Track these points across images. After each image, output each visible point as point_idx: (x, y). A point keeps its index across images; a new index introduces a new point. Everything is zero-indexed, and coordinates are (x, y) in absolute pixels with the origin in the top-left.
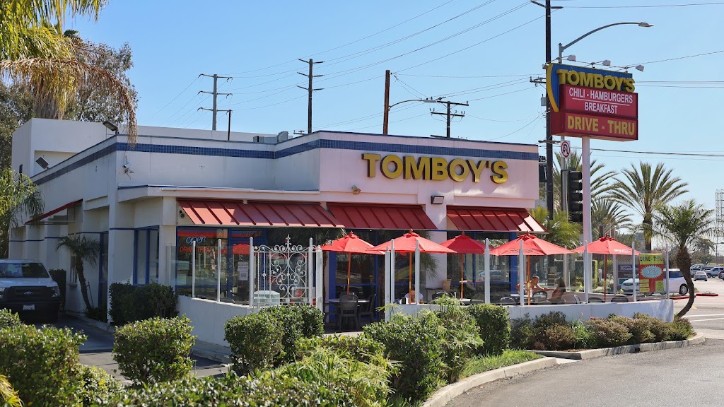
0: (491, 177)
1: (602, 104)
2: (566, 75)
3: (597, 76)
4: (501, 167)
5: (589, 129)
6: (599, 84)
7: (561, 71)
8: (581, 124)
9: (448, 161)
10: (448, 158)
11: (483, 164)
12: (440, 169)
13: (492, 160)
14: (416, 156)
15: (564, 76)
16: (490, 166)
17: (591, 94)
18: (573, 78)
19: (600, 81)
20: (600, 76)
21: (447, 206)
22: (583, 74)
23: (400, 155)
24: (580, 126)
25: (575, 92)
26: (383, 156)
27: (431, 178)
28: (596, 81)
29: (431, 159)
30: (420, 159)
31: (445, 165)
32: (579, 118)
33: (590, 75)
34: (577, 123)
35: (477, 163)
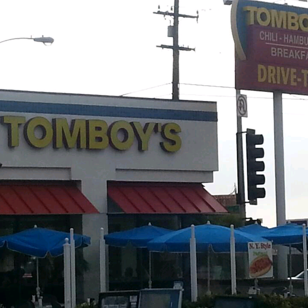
0: (161, 144)
1: (298, 49)
2: (255, 13)
3: (291, 14)
4: (173, 131)
5: (285, 83)
6: (293, 24)
7: (249, 8)
8: (276, 76)
9: (109, 124)
10: (109, 120)
11: (151, 127)
12: (99, 134)
13: (162, 122)
14: (69, 118)
15: (252, 15)
16: (160, 129)
17: (285, 38)
18: (263, 16)
19: (295, 21)
20: (294, 14)
21: (108, 181)
22: (274, 12)
23: (49, 117)
24: (274, 79)
25: (266, 36)
26: (27, 120)
27: (88, 148)
28: (290, 21)
29: (87, 122)
30: (73, 122)
31: (105, 130)
32: (273, 68)
33: (283, 13)
34: (270, 75)
35: (143, 125)
